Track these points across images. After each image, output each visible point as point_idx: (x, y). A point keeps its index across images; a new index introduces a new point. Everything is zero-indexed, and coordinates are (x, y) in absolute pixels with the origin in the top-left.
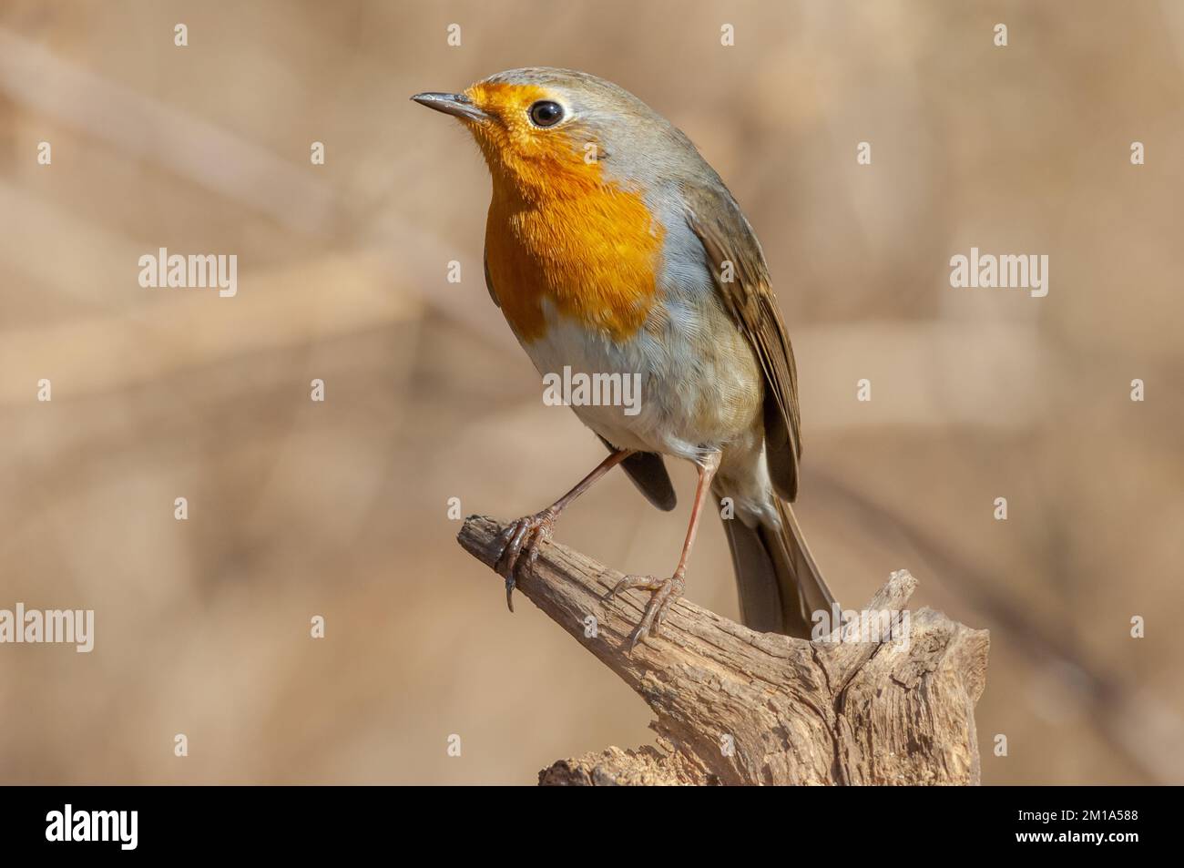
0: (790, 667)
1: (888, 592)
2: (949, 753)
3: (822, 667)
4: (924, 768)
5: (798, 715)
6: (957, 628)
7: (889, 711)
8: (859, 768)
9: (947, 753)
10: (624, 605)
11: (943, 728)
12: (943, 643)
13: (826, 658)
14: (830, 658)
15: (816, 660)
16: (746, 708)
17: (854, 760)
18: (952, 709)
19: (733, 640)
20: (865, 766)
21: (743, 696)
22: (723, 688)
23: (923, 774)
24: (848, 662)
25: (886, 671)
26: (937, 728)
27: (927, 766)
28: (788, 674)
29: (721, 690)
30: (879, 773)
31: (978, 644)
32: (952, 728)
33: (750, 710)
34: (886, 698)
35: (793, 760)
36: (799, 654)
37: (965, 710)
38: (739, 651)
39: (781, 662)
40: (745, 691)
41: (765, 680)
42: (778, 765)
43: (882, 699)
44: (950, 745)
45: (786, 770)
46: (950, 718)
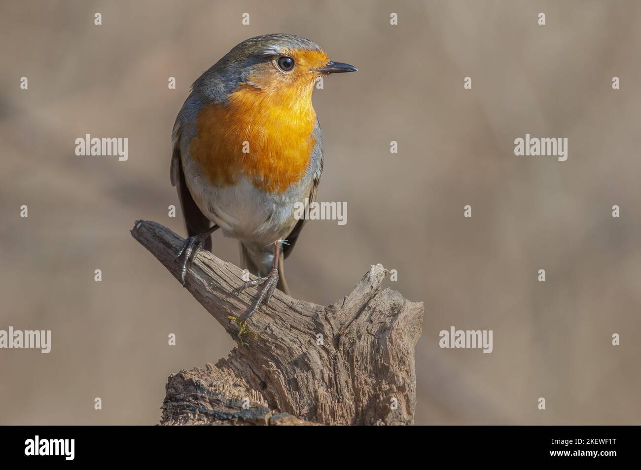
0: (312, 323)
1: (369, 278)
2: (398, 376)
3: (329, 323)
4: (384, 383)
5: (313, 347)
6: (405, 303)
7: (365, 349)
8: (346, 382)
9: (396, 376)
10: (222, 281)
11: (394, 361)
12: (396, 312)
13: (332, 318)
14: (334, 318)
15: (326, 319)
16: (286, 346)
17: (344, 378)
18: (400, 351)
19: (281, 305)
20: (350, 381)
21: (285, 338)
22: (274, 333)
23: (383, 387)
24: (344, 320)
25: (364, 327)
26: (392, 362)
27: (385, 382)
28: (311, 327)
29: (272, 334)
30: (358, 386)
31: (417, 311)
32: (400, 362)
33: (288, 347)
34: (364, 342)
35: (310, 377)
36: (318, 315)
37: (408, 351)
38: (284, 311)
39: (307, 319)
40: (286, 336)
41: (297, 329)
42: (302, 379)
43: (361, 342)
44: (398, 371)
45: (306, 383)
46: (399, 356)
